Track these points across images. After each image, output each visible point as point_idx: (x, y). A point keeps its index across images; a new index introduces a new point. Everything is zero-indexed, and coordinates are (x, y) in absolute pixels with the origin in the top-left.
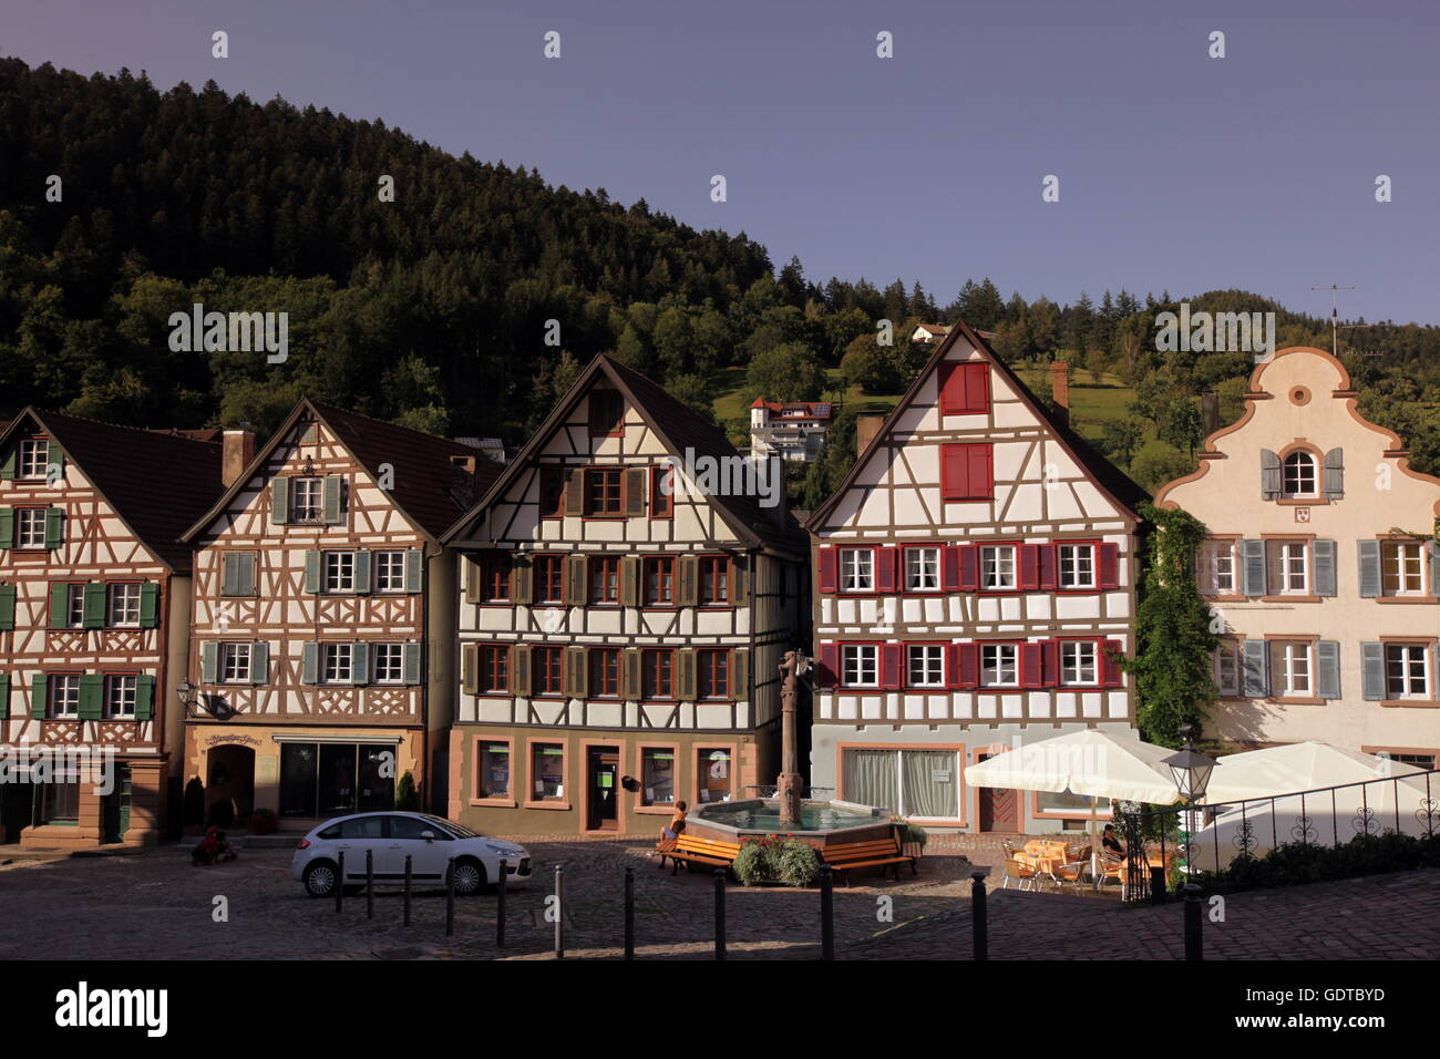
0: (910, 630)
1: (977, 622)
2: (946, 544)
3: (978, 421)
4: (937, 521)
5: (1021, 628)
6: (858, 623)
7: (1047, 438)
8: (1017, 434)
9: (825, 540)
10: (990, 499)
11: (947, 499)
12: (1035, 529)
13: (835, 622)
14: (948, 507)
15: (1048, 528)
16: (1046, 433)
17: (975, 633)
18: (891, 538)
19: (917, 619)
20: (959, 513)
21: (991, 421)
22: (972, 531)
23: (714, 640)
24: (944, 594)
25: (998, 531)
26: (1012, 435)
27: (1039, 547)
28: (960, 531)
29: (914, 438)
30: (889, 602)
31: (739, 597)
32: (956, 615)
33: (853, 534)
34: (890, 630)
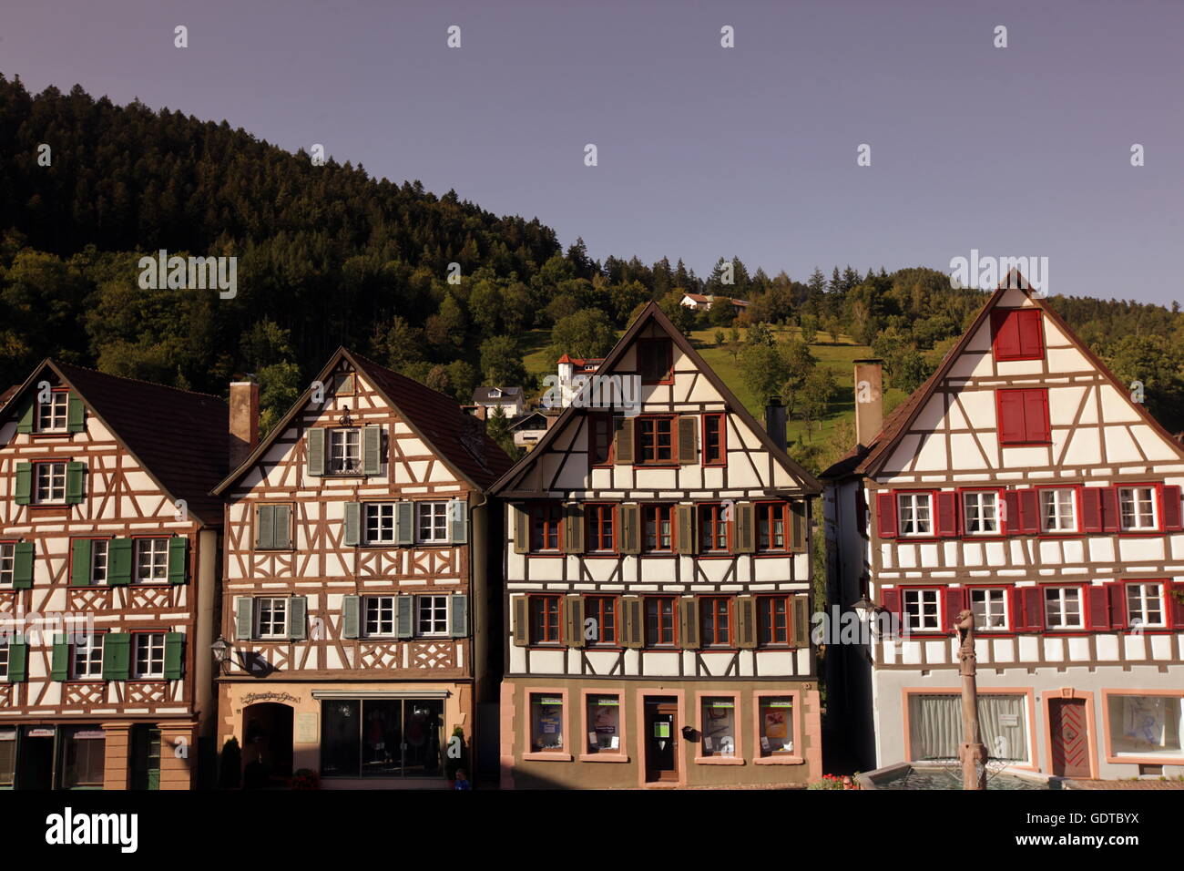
0: (972, 573)
1: (1039, 565)
2: (1005, 487)
3: (1034, 367)
4: (995, 465)
5: (1084, 570)
6: (919, 568)
7: (1103, 382)
8: (1072, 379)
9: (883, 485)
10: (1047, 443)
11: (1006, 441)
12: (1094, 472)
13: (895, 567)
14: (1005, 451)
15: (1108, 471)
16: (1100, 377)
17: (1038, 577)
18: (949, 482)
19: (979, 562)
20: (1018, 457)
21: (1046, 366)
22: (1031, 475)
23: (772, 587)
24: (1005, 538)
25: (1057, 474)
26: (1066, 380)
27: (1101, 490)
28: (1019, 475)
29: (969, 383)
30: (950, 547)
31: (797, 544)
32: (1018, 558)
33: (911, 479)
34: (952, 574)
